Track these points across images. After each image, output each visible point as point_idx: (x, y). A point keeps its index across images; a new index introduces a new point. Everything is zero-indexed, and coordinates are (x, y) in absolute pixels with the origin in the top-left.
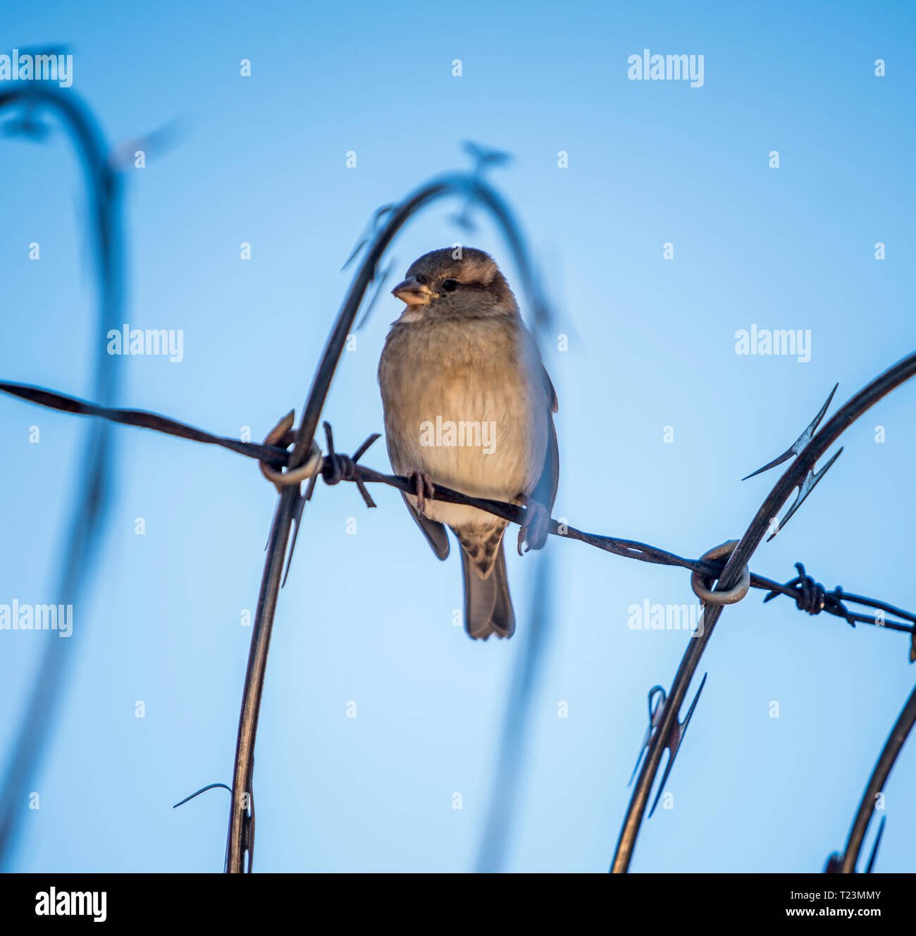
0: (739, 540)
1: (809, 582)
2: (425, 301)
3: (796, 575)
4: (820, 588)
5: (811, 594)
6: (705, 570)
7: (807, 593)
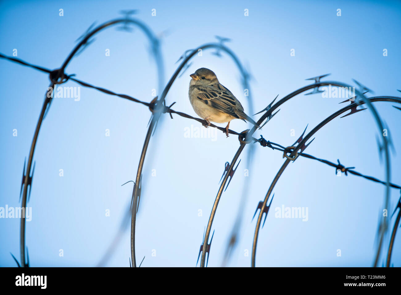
0: (250, 129)
1: (264, 139)
2: (197, 79)
3: (261, 137)
4: (266, 141)
5: (264, 142)
6: (242, 136)
7: (263, 142)
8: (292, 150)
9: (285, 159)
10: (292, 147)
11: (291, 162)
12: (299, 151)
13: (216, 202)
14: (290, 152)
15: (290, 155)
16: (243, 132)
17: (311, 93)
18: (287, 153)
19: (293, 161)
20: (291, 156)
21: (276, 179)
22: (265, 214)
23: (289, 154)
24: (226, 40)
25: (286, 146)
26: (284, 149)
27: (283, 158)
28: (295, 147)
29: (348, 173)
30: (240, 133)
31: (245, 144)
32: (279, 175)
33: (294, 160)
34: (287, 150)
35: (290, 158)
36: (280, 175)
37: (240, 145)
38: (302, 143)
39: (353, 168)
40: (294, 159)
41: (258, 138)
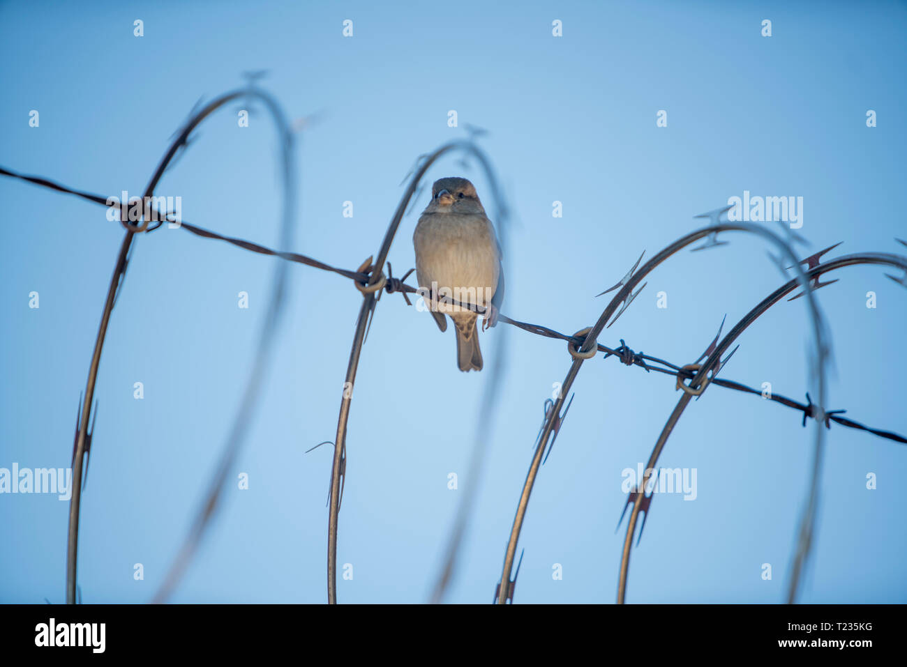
1: (627, 349)
2: (451, 202)
3: (620, 345)
4: (632, 352)
5: (628, 355)
6: (575, 341)
7: (625, 354)
8: (695, 373)
9: (681, 392)
10: (696, 367)
11: (694, 398)
12: (709, 374)
13: (527, 487)
14: (692, 377)
15: (692, 383)
16: (577, 333)
17: (703, 248)
18: (684, 379)
19: (697, 397)
20: (693, 387)
21: (664, 438)
22: (642, 514)
23: (688, 382)
24: (478, 132)
25: (681, 365)
26: (677, 371)
27: (677, 390)
28: (700, 365)
29: (832, 422)
30: (571, 335)
31: (583, 360)
32: (669, 429)
33: (700, 395)
34: (684, 373)
35: (691, 391)
36: (673, 427)
37: (572, 363)
38: (715, 356)
39: (843, 412)
40: (698, 392)
41: (614, 348)
